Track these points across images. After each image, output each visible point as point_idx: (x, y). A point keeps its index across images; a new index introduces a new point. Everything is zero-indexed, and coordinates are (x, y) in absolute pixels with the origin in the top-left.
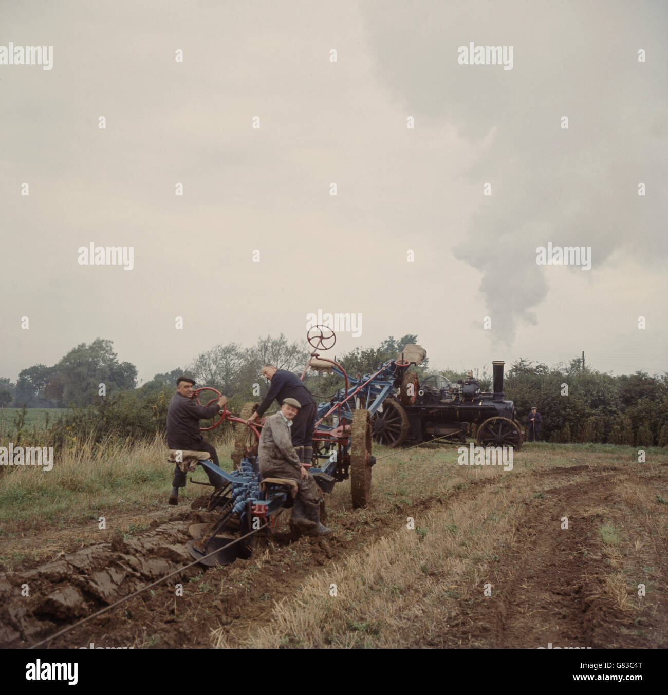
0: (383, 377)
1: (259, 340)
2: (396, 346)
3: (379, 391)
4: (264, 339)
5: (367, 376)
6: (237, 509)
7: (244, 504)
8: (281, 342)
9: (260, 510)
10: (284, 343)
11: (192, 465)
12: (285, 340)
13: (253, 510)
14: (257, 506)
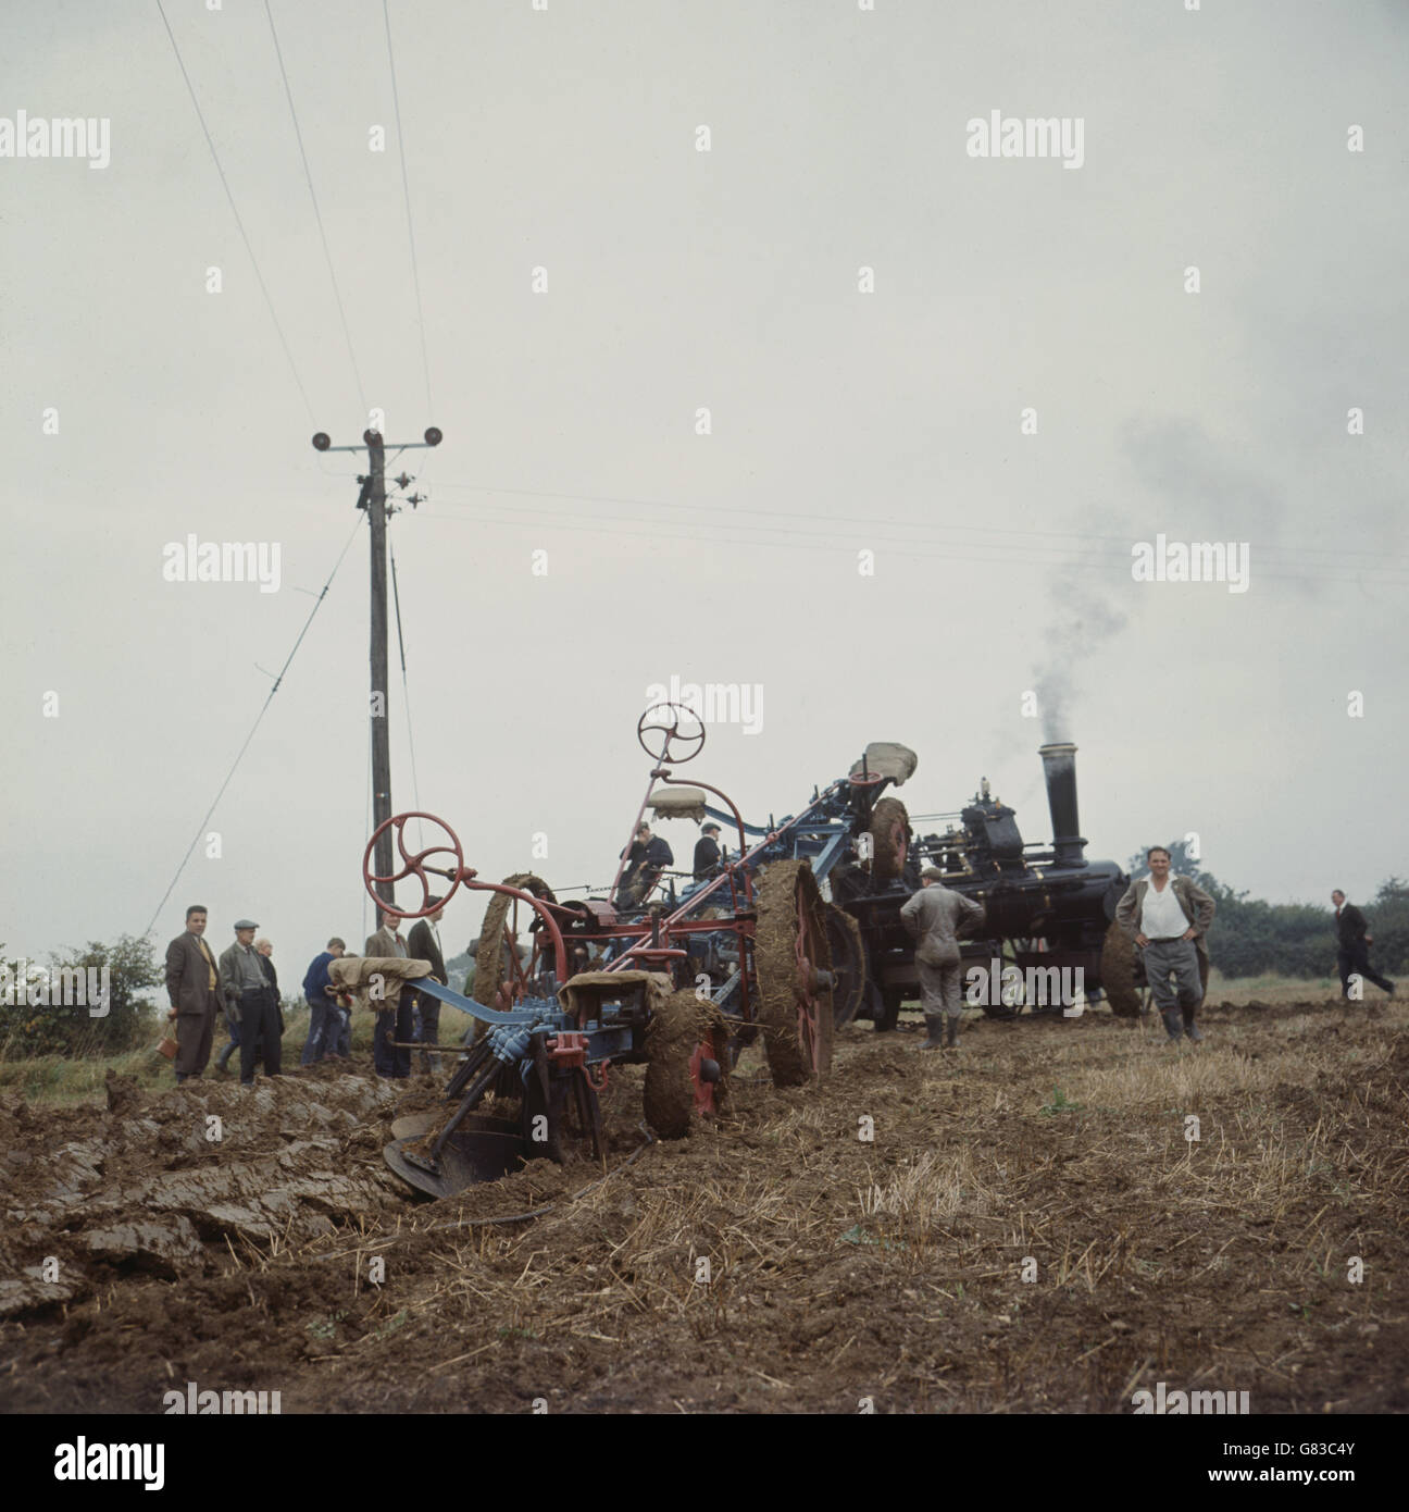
3: (821, 847)
6: (510, 1051)
9: (569, 1046)
13: (551, 1049)
14: (560, 1040)
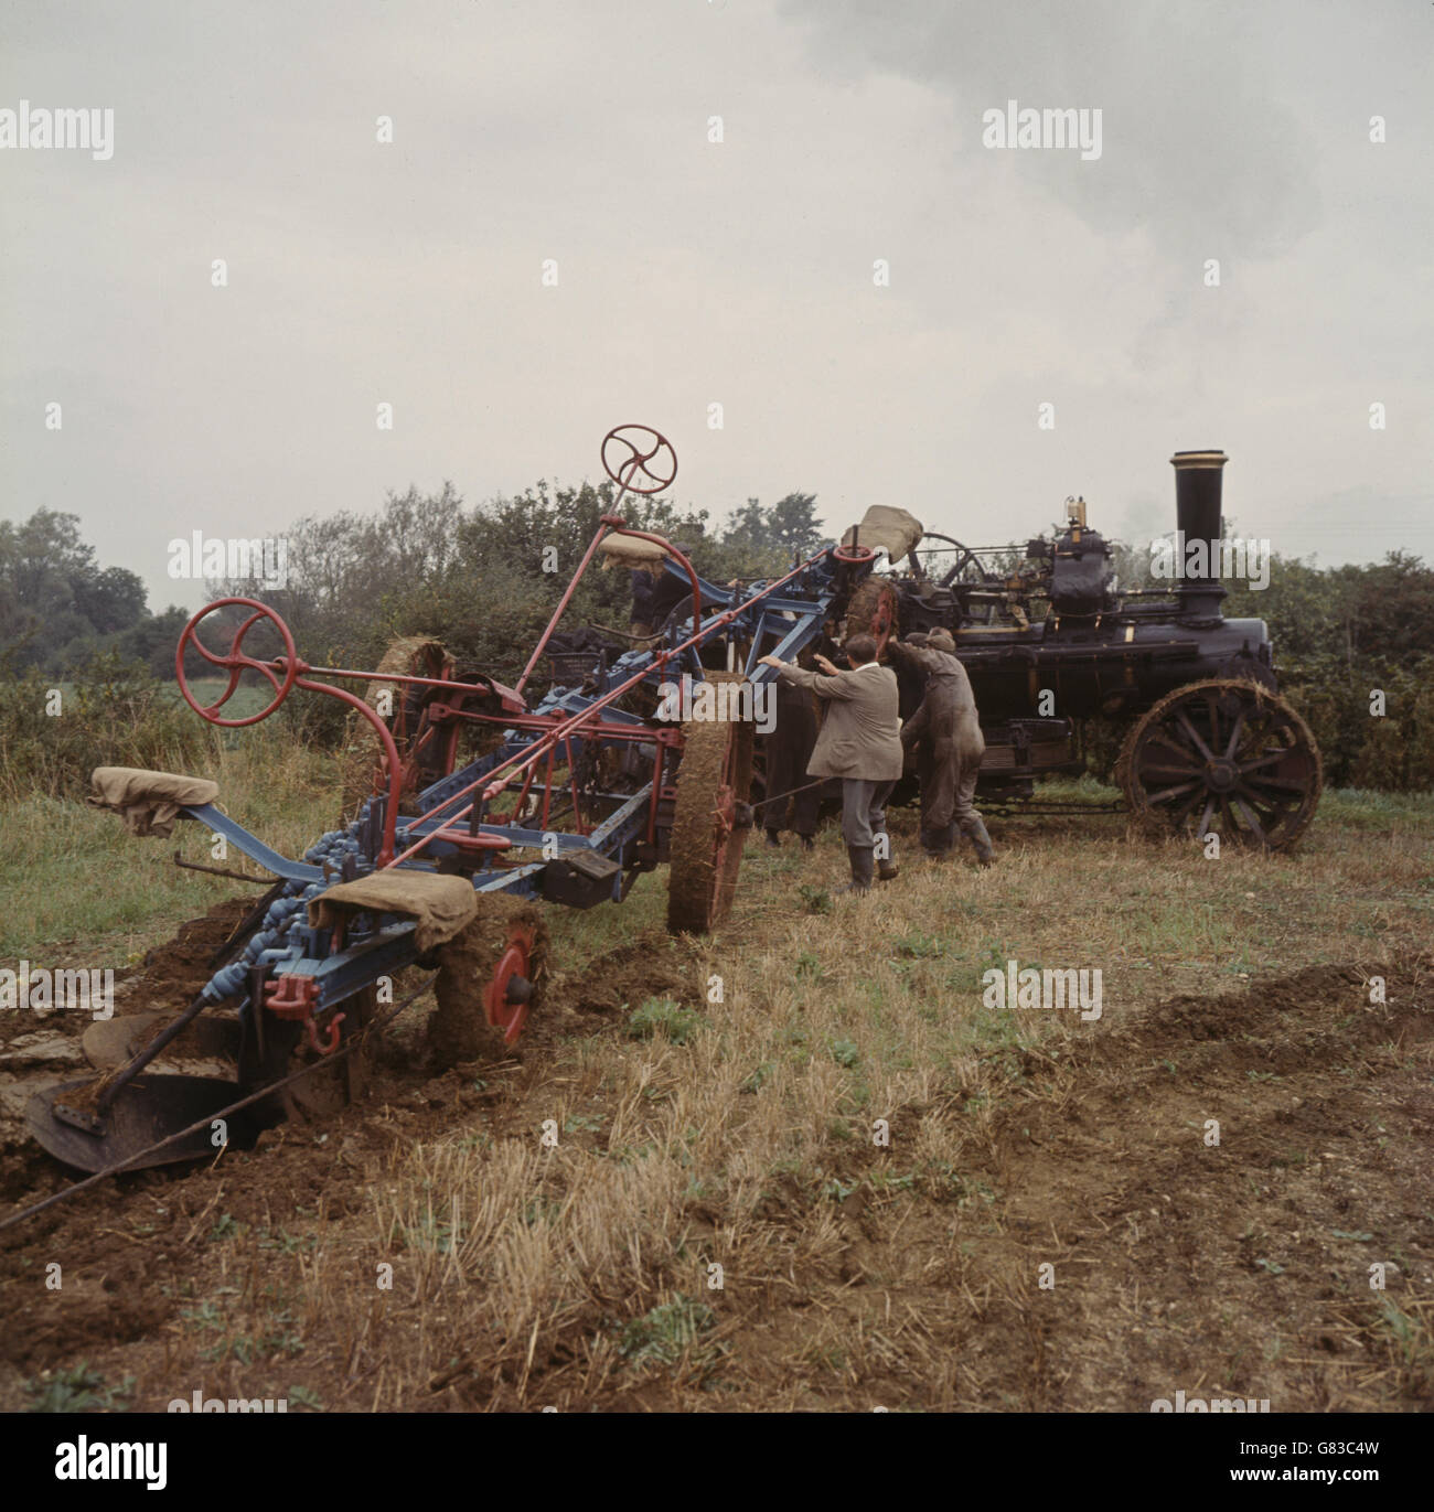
0: (800, 589)
1: (389, 500)
2: (764, 522)
3: (789, 627)
4: (400, 498)
5: (758, 587)
6: (217, 987)
7: (243, 974)
8: (448, 503)
9: (290, 996)
10: (454, 505)
11: (158, 819)
12: (456, 498)
13: (265, 995)
14: (282, 982)
